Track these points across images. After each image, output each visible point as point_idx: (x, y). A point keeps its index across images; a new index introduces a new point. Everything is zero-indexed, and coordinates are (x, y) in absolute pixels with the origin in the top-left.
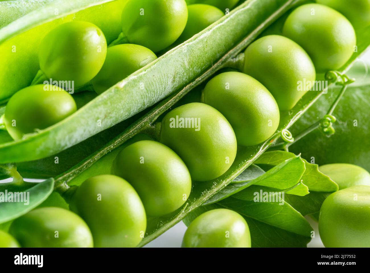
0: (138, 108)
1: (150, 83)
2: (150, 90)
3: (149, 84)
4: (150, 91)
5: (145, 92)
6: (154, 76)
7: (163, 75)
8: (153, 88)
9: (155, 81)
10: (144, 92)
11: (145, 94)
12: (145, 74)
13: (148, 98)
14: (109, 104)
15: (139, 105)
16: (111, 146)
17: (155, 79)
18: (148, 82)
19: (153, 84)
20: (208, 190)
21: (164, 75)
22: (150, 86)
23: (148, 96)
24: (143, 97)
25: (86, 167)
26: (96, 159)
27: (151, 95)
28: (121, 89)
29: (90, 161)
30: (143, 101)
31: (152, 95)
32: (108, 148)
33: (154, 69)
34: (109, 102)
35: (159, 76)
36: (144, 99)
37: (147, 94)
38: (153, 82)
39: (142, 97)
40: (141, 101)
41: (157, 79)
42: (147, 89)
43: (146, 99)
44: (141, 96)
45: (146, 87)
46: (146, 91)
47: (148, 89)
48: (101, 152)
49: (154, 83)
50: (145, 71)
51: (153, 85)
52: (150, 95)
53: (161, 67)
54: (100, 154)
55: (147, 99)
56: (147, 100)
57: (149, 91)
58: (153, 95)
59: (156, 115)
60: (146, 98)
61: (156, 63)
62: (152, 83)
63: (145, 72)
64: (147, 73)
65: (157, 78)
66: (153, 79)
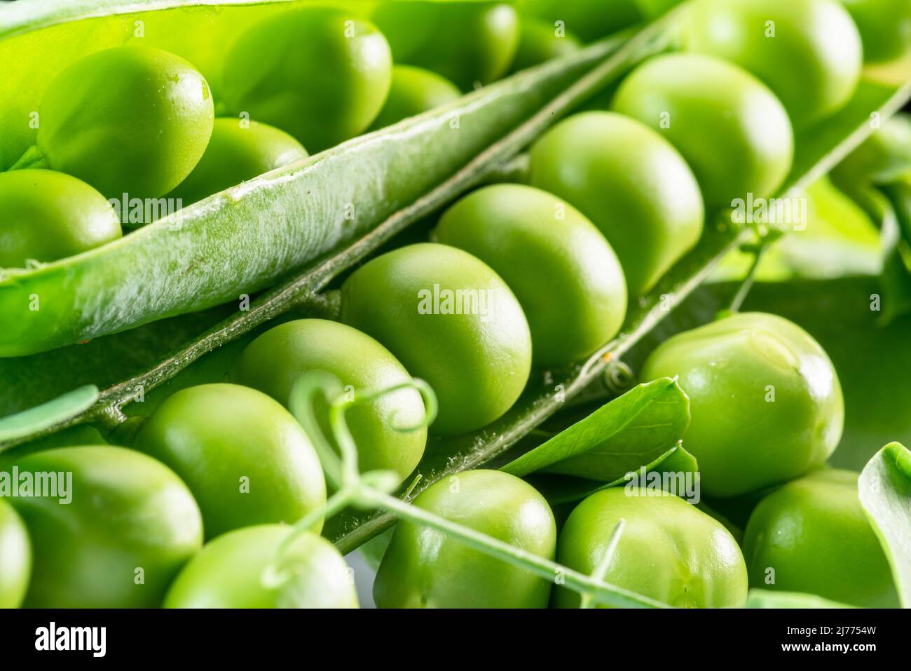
0: (260, 271)
1: (297, 209)
2: (295, 227)
3: (295, 210)
4: (295, 232)
5: (284, 230)
6: (309, 193)
7: (328, 198)
8: (302, 224)
9: (309, 208)
10: (281, 229)
11: (282, 234)
12: (290, 182)
13: (286, 249)
14: (204, 235)
15: (264, 260)
16: (223, 332)
17: (310, 204)
18: (293, 203)
19: (304, 214)
20: (464, 455)
21: (331, 198)
22: (297, 216)
23: (288, 243)
24: (278, 241)
25: (164, 374)
26: (187, 358)
27: (294, 243)
28: (236, 203)
29: (174, 361)
30: (276, 252)
31: (296, 244)
32: (214, 337)
33: (312, 177)
34: (204, 228)
35: (319, 197)
36: (278, 247)
37: (288, 237)
38: (305, 207)
39: (275, 241)
40: (271, 253)
41: (313, 205)
42: (289, 224)
43: (281, 251)
44: (275, 236)
45: (289, 217)
46: (286, 227)
47: (291, 224)
48: (199, 344)
49: (307, 212)
50: (292, 175)
51: (304, 218)
52: (291, 243)
53: (325, 176)
54: (197, 348)
55: (284, 250)
56: (283, 254)
57: (293, 231)
58: (298, 243)
59: (326, 273)
60: (282, 248)
61: (316, 162)
62: (303, 210)
63: (292, 178)
64: (296, 180)
65: (315, 201)
66: (307, 201)
